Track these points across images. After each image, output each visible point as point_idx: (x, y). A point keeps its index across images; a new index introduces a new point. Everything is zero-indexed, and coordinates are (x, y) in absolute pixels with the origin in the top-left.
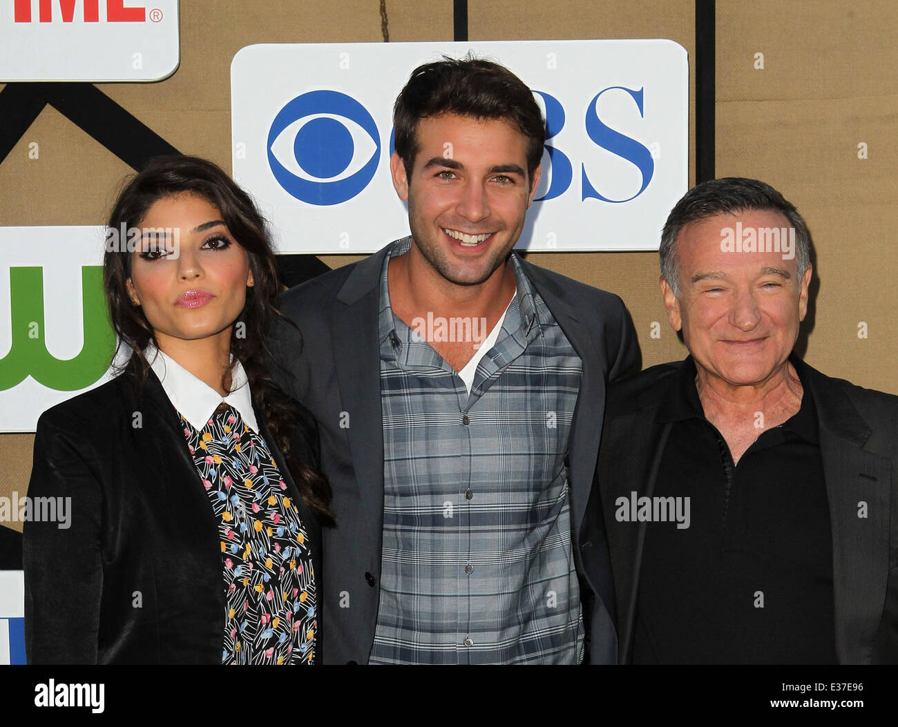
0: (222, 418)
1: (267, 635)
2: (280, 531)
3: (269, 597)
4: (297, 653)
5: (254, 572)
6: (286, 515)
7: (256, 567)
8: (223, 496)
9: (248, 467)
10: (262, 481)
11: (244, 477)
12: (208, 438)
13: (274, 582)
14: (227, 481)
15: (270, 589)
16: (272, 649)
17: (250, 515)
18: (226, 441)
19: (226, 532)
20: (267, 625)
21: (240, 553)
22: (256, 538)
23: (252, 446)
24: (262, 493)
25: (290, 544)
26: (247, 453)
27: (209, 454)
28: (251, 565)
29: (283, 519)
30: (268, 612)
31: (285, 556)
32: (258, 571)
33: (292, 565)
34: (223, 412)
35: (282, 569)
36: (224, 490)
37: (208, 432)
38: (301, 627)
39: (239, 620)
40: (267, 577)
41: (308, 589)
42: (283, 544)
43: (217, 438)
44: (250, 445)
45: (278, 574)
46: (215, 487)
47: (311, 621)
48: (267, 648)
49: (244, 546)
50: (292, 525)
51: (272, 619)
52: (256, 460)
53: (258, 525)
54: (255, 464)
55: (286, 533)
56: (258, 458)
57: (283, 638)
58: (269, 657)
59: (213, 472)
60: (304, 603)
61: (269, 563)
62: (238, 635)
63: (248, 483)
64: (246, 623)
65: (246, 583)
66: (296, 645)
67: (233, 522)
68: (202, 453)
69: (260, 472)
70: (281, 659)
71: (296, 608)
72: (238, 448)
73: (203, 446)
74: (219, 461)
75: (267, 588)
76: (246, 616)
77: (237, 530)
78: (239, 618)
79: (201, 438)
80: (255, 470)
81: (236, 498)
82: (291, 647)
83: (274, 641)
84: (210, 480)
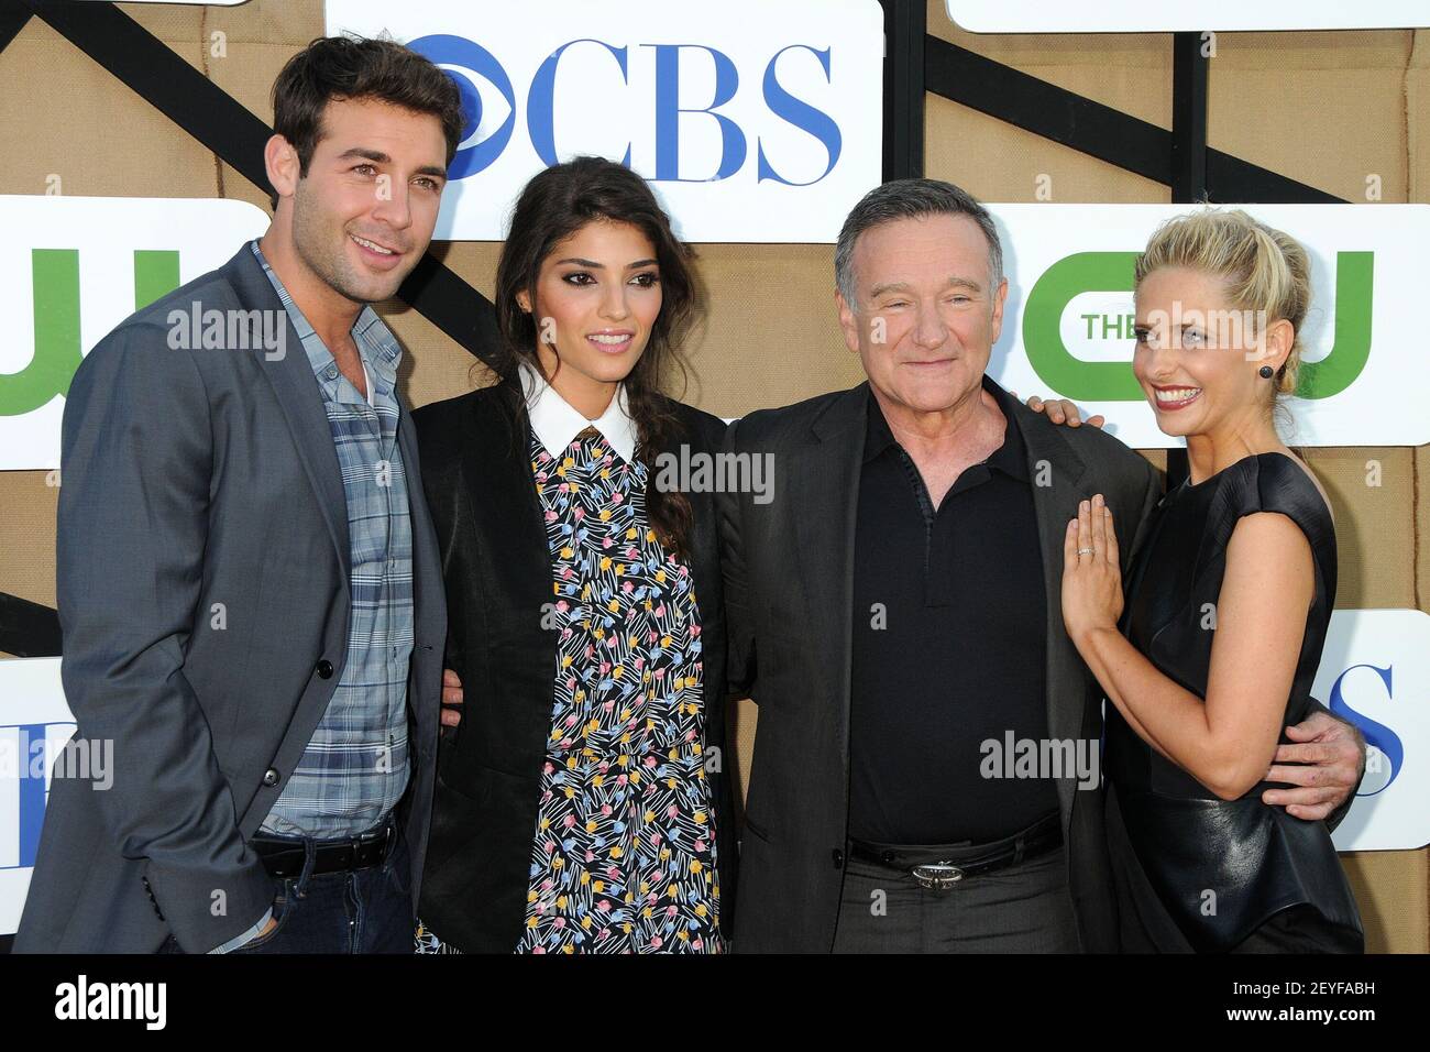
0: (593, 442)
1: (606, 686)
2: (635, 568)
3: (611, 644)
4: (661, 704)
5: (593, 616)
6: (647, 550)
7: (596, 610)
8: (568, 529)
9: (611, 497)
10: (625, 511)
11: (601, 508)
12: (569, 463)
13: (620, 626)
14: (578, 513)
15: (612, 635)
16: (612, 703)
17: (598, 552)
18: (592, 467)
19: (562, 572)
20: (606, 675)
21: (578, 594)
22: (600, 578)
23: (625, 471)
24: (621, 525)
25: (646, 583)
26: (615, 479)
27: (565, 481)
28: (591, 608)
29: (641, 555)
30: (608, 660)
31: (638, 597)
32: (598, 615)
33: (648, 606)
34: (590, 438)
35: (633, 611)
36: (572, 523)
37: (571, 456)
38: (666, 675)
39: (579, 668)
40: (610, 621)
41: (672, 633)
42: (637, 583)
43: (580, 464)
44: (622, 469)
45: (625, 618)
46: (562, 519)
47: (678, 669)
48: (606, 700)
49: (583, 586)
50: (651, 561)
51: (612, 668)
52: (624, 488)
53: (605, 563)
54: (622, 492)
55: (641, 572)
56: (628, 485)
57: (628, 689)
58: (608, 711)
59: (565, 502)
60: (668, 648)
61: (614, 606)
62: (580, 684)
63: (605, 515)
64: (592, 670)
65: (586, 626)
66: (660, 696)
67: (573, 559)
68: (557, 480)
69: (626, 501)
70: (626, 713)
71: (655, 655)
72: (605, 475)
73: (561, 472)
74: (575, 489)
75: (608, 634)
76: (591, 663)
77: (576, 568)
78: (579, 666)
79: (561, 464)
80: (620, 498)
81: (584, 533)
82: (641, 699)
83: (615, 693)
84: (557, 510)
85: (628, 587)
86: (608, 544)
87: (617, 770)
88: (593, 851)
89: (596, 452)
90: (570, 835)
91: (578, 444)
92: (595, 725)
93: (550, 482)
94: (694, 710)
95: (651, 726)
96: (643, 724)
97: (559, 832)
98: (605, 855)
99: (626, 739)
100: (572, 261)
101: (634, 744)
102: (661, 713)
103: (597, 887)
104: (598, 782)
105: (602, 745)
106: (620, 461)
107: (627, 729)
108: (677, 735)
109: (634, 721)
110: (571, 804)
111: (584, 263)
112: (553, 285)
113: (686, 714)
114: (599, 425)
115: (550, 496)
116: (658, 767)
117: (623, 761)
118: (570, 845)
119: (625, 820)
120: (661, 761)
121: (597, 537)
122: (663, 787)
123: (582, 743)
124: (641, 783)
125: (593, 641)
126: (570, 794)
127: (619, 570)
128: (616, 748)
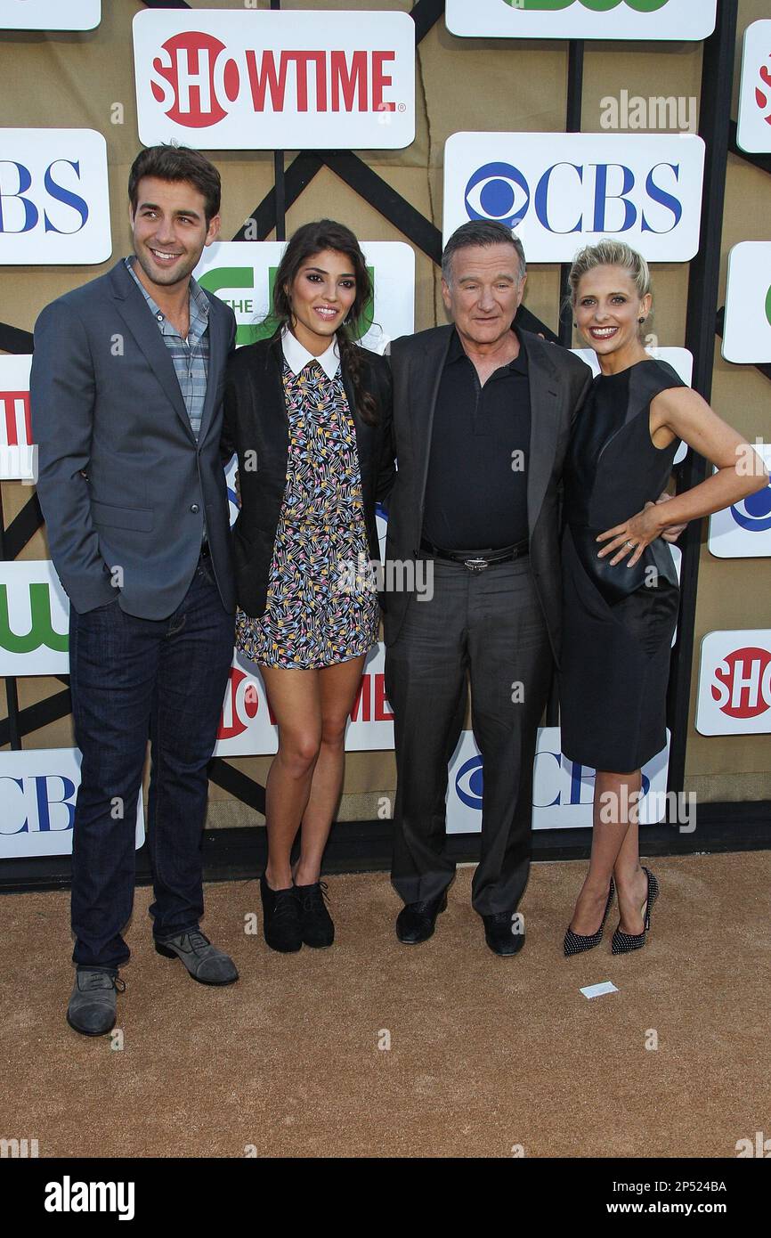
0: (315, 368)
1: (317, 491)
2: (335, 434)
5: (313, 456)
6: (342, 425)
7: (314, 453)
8: (302, 413)
9: (324, 398)
10: (331, 406)
11: (319, 403)
12: (303, 379)
13: (326, 462)
14: (307, 405)
16: (320, 499)
17: (317, 425)
18: (314, 382)
20: (318, 485)
21: (305, 445)
22: (317, 438)
23: (332, 385)
24: (329, 412)
25: (341, 442)
26: (326, 389)
27: (301, 389)
28: (312, 452)
29: (339, 428)
30: (319, 478)
31: (336, 449)
32: (315, 456)
33: (341, 454)
34: (314, 366)
35: (333, 455)
36: (304, 410)
37: (304, 375)
38: (347, 488)
39: (305, 481)
40: (321, 460)
41: (352, 467)
42: (336, 443)
43: (308, 380)
44: (330, 384)
45: (329, 458)
46: (299, 408)
48: (318, 497)
49: (308, 441)
50: (343, 431)
51: (321, 482)
52: (331, 394)
53: (320, 431)
54: (330, 396)
55: (338, 436)
56: (333, 392)
59: (300, 399)
61: (324, 452)
62: (305, 489)
63: (320, 406)
64: (311, 483)
65: (309, 461)
66: (344, 497)
67: (304, 428)
68: (297, 388)
69: (331, 401)
70: (327, 504)
71: (342, 478)
72: (321, 387)
73: (299, 383)
74: (305, 393)
75: (320, 465)
76: (311, 480)
77: (305, 433)
78: (305, 480)
79: (299, 379)
80: (329, 399)
81: (310, 415)
82: (335, 498)
83: (322, 494)
84: (297, 403)
85: (331, 444)
86: (322, 421)
87: (324, 533)
88: (314, 571)
89: (317, 374)
90: (303, 563)
91: (308, 369)
92: (312, 510)
93: (293, 388)
94: (359, 506)
95: (338, 512)
96: (335, 510)
97: (298, 561)
98: (319, 573)
99: (326, 517)
100: (313, 269)
101: (330, 519)
102: (343, 505)
103: (316, 588)
104: (314, 539)
105: (315, 518)
106: (329, 381)
107: (327, 512)
108: (352, 517)
109: (331, 508)
110: (303, 548)
111: (318, 270)
112: (302, 281)
113: (356, 508)
114: (318, 359)
115: (294, 396)
116: (345, 532)
117: (327, 529)
118: (303, 567)
119: (328, 557)
120: (346, 530)
121: (316, 418)
122: (346, 542)
123: (305, 518)
124: (336, 540)
125: (312, 469)
126: (302, 544)
127: (327, 435)
128: (322, 520)
